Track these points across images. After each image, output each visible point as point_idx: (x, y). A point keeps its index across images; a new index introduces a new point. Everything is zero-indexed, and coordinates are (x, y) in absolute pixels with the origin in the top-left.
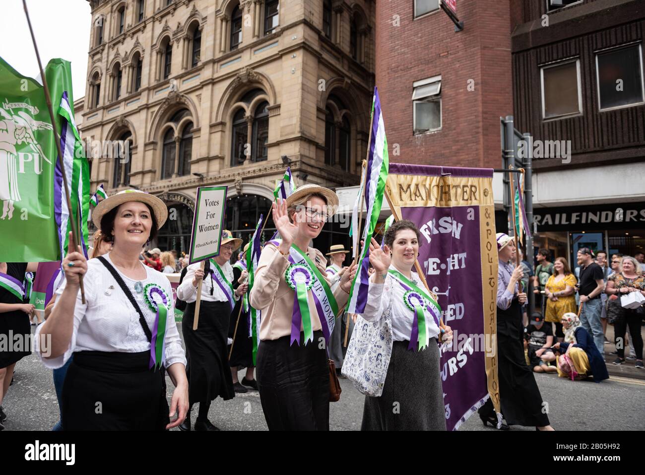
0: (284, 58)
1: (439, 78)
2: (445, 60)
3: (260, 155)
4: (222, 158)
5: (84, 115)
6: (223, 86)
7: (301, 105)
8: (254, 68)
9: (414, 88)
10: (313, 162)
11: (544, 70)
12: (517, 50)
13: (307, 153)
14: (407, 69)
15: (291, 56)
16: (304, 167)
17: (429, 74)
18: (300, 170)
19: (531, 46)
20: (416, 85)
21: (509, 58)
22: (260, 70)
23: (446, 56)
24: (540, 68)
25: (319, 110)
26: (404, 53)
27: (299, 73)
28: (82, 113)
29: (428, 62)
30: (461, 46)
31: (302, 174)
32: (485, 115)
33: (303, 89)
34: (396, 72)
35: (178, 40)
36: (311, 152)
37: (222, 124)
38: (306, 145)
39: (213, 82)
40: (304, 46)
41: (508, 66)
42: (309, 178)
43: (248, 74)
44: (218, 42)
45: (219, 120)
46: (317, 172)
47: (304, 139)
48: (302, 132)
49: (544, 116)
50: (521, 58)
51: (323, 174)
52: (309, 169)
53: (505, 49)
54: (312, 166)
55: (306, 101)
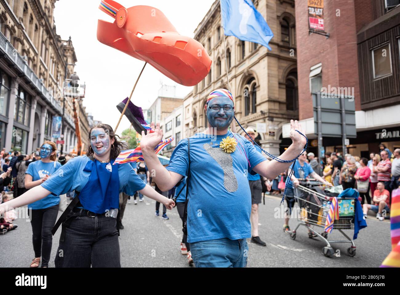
0: (261, 61)
1: (320, 64)
2: (323, 54)
3: (255, 111)
4: (241, 113)
5: (193, 97)
6: (239, 78)
7: (268, 84)
8: (250, 68)
9: (311, 71)
10: (277, 112)
11: (374, 51)
12: (359, 42)
13: (273, 107)
14: (308, 61)
15: (262, 60)
16: (271, 115)
17: (316, 62)
18: (269, 117)
19: (366, 39)
20: (312, 69)
21: (356, 47)
22: (252, 69)
23: (323, 53)
24: (371, 51)
25: (280, 84)
26: (306, 53)
27: (266, 68)
28: (192, 96)
29: (316, 56)
30: (329, 46)
31: (270, 118)
32: (341, 82)
33: (269, 76)
34: (303, 63)
35: (223, 58)
36: (276, 106)
37: (240, 96)
38: (272, 104)
39: (235, 77)
40: (268, 55)
41: (355, 52)
42: (275, 119)
43: (248, 71)
44: (237, 57)
45: (239, 95)
46: (280, 116)
47: (270, 101)
48: (269, 98)
49: (374, 77)
50: (362, 46)
51: (285, 116)
52: (275, 115)
53: (353, 43)
54: (276, 114)
55: (271, 82)
